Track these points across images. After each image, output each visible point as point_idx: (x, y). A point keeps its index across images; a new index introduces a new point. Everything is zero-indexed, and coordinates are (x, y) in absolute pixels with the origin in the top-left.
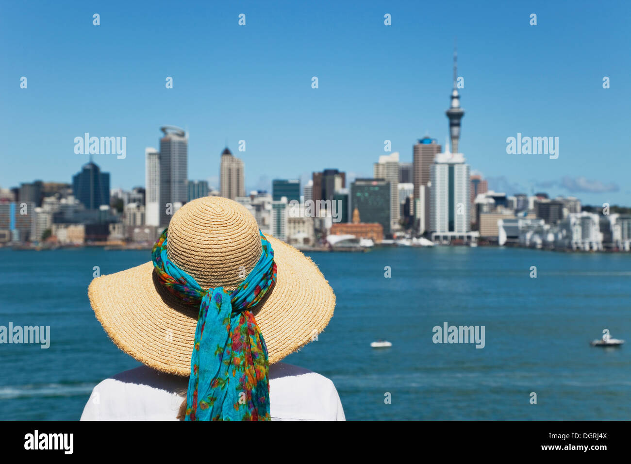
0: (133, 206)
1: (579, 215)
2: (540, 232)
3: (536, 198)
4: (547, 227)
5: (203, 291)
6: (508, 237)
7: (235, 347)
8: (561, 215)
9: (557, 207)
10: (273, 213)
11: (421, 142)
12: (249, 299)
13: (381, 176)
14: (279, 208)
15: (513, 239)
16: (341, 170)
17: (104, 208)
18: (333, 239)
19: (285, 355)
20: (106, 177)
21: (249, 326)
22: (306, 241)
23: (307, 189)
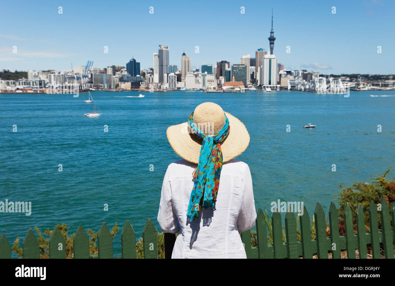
0: (149, 75)
1: (318, 78)
2: (303, 85)
3: (302, 72)
4: (306, 83)
5: (204, 136)
6: (291, 87)
7: (213, 155)
8: (311, 78)
9: (310, 75)
10: (202, 78)
11: (259, 50)
12: (220, 139)
13: (243, 64)
14: (204, 76)
15: (293, 88)
16: (227, 61)
17: (138, 76)
18: (224, 88)
19: (230, 159)
20: (139, 64)
21: (218, 149)
22: (214, 88)
23: (214, 68)
